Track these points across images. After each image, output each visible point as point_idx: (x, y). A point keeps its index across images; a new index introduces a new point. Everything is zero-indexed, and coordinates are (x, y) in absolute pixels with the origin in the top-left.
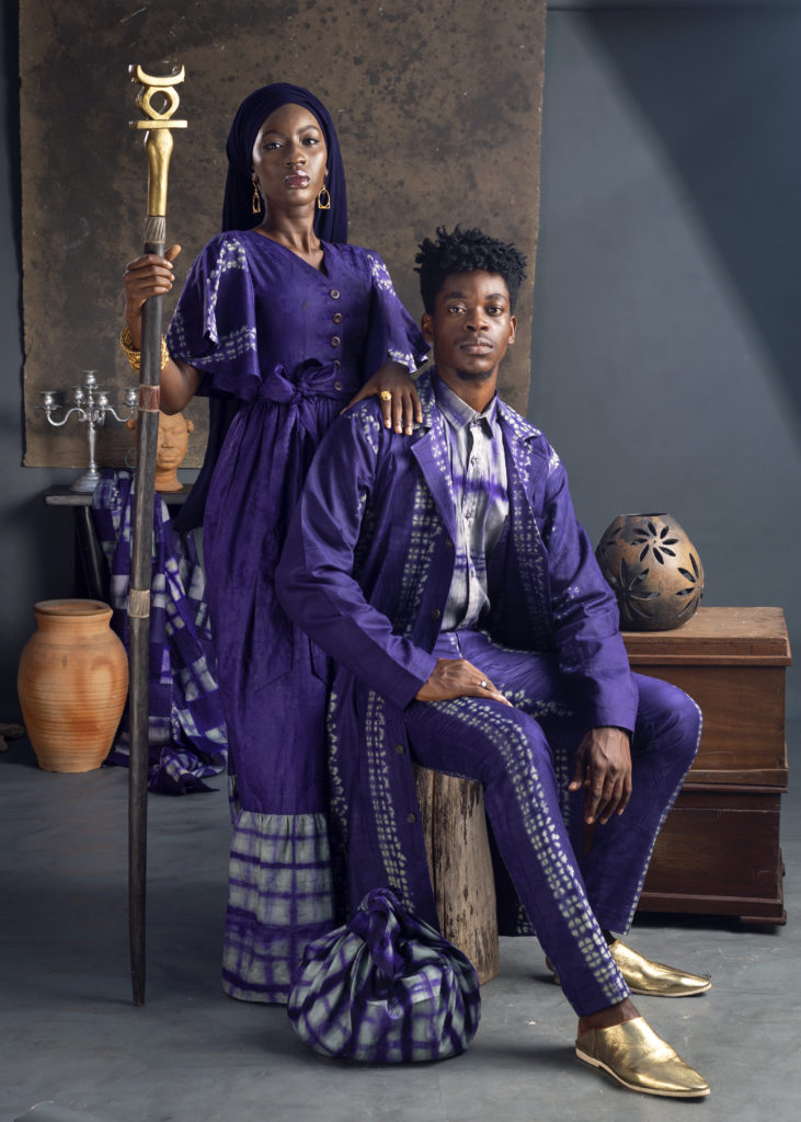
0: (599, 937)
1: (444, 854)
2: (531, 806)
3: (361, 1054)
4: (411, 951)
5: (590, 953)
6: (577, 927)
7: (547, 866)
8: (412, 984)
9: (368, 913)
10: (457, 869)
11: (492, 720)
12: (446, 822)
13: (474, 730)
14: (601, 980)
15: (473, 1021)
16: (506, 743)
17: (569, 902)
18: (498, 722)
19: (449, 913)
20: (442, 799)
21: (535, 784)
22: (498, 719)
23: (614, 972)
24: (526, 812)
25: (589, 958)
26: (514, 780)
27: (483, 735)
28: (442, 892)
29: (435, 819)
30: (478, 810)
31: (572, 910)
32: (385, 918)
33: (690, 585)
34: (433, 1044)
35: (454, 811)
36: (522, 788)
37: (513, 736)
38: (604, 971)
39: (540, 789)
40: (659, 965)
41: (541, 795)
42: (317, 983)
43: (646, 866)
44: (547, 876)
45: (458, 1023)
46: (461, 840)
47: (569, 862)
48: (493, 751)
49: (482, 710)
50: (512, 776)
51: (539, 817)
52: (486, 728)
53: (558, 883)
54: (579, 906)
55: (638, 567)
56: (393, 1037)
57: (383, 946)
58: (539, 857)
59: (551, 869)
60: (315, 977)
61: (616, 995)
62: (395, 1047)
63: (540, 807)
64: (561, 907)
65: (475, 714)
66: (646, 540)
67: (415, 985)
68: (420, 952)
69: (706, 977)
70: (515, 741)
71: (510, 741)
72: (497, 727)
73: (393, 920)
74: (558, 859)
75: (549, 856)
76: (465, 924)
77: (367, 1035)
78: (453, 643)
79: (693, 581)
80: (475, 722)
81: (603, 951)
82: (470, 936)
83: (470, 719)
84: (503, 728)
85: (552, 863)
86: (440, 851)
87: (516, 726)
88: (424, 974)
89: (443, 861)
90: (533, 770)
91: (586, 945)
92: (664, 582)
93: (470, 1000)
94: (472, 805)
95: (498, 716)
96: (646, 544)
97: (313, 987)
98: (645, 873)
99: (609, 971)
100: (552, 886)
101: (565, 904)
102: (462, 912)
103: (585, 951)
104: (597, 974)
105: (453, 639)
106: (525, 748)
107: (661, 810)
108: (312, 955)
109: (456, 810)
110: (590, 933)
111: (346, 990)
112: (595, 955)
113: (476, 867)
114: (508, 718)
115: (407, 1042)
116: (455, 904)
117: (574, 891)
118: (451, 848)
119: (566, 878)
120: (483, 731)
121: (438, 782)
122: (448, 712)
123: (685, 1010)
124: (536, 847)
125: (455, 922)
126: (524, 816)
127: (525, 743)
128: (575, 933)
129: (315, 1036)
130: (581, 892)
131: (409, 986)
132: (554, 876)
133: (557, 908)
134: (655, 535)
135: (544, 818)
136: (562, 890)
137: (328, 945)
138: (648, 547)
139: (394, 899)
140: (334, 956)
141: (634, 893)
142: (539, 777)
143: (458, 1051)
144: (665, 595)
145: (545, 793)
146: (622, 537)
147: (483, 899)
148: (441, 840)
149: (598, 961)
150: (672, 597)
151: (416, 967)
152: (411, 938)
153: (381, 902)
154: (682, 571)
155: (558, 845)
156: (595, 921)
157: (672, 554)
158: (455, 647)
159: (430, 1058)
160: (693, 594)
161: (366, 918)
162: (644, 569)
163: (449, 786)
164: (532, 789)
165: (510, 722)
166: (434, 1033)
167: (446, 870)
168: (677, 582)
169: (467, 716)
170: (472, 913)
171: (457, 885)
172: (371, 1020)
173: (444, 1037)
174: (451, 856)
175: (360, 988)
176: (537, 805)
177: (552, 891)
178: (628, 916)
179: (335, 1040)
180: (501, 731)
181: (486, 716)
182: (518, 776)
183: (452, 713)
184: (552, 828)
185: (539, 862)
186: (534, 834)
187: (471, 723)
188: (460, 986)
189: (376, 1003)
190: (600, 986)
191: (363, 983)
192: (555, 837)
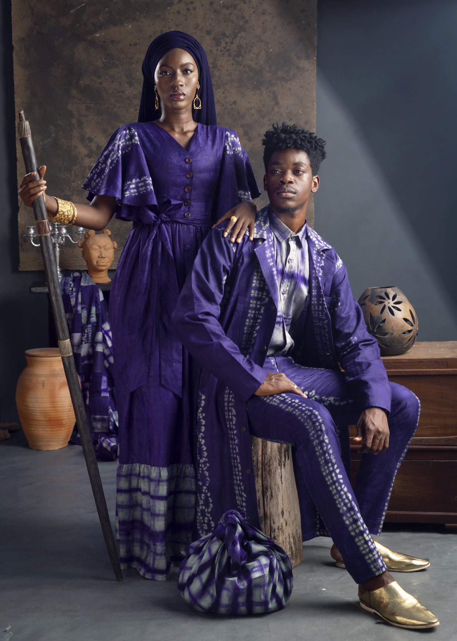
0: (368, 535)
1: (269, 490)
2: (325, 459)
3: (223, 610)
4: (250, 547)
5: (362, 545)
6: (354, 530)
7: (335, 494)
8: (252, 567)
9: (224, 525)
10: (277, 499)
11: (301, 407)
12: (270, 470)
13: (289, 413)
14: (369, 561)
15: (289, 588)
16: (309, 421)
17: (349, 515)
18: (304, 409)
19: (273, 525)
20: (268, 456)
21: (327, 445)
22: (304, 407)
23: (376, 556)
24: (322, 462)
25: (361, 548)
26: (315, 443)
27: (295, 417)
28: (268, 513)
29: (264, 469)
30: (289, 463)
31: (351, 520)
32: (236, 528)
33: (410, 328)
34: (266, 603)
35: (275, 464)
36: (319, 448)
37: (313, 417)
38: (371, 555)
39: (330, 448)
40: (399, 553)
41: (331, 452)
42: (195, 568)
43: (390, 494)
44: (336, 500)
45: (280, 590)
46: (279, 481)
47: (348, 491)
48: (301, 426)
49: (294, 402)
50: (313, 441)
51: (330, 465)
52: (297, 412)
53: (342, 504)
54: (355, 517)
55: (379, 318)
56: (242, 599)
57: (234, 544)
58: (331, 489)
59: (338, 496)
60: (194, 564)
61: (378, 570)
62: (243, 605)
63: (330, 459)
64: (344, 518)
65: (290, 404)
66: (384, 302)
67: (254, 568)
68: (256, 548)
69: (427, 560)
70: (314, 420)
71: (311, 420)
72: (303, 411)
73: (239, 529)
74: (342, 490)
75: (336, 488)
76: (283, 532)
77: (225, 598)
78: (273, 363)
79: (412, 326)
80: (290, 409)
81: (370, 543)
82: (286, 538)
83: (287, 407)
84: (307, 412)
85: (339, 492)
86: (267, 488)
87: (314, 411)
88: (259, 561)
89: (269, 494)
90: (326, 437)
91: (360, 541)
92: (395, 327)
93: (287, 576)
94: (285, 460)
95: (304, 405)
96: (383, 304)
97: (193, 570)
98: (389, 498)
99: (374, 556)
100: (339, 506)
101: (347, 517)
102: (280, 524)
103: (359, 544)
104: (367, 558)
105: (273, 361)
106: (320, 424)
107: (397, 461)
108: (191, 551)
109: (276, 464)
110: (362, 533)
111: (213, 572)
112: (365, 546)
113: (288, 497)
114: (310, 406)
115: (250, 603)
116: (276, 519)
117: (352, 508)
118: (273, 486)
119: (347, 501)
120: (295, 414)
121: (264, 446)
122: (274, 403)
123: (415, 580)
124: (329, 483)
125: (277, 530)
126: (321, 465)
127: (321, 421)
128: (353, 534)
129: (195, 599)
130: (356, 509)
131: (250, 568)
132: (340, 500)
133: (342, 518)
134: (389, 299)
135: (333, 466)
136: (345, 508)
137: (201, 545)
138: (385, 306)
139: (240, 516)
140: (205, 551)
141: (383, 510)
142: (329, 441)
143: (280, 607)
144: (396, 334)
145: (333, 451)
146: (369, 301)
147: (293, 517)
148: (267, 481)
149: (367, 550)
150: (400, 335)
151: (254, 557)
152: (251, 540)
153: (232, 518)
154: (406, 320)
155: (341, 481)
156: (365, 526)
157: (399, 310)
158: (274, 365)
159: (263, 611)
160: (412, 334)
161: (224, 528)
162: (383, 319)
163: (271, 449)
164: (325, 448)
165: (311, 408)
166: (266, 596)
167: (271, 499)
168: (403, 326)
169: (285, 406)
170: (286, 525)
171: (277, 508)
172: (228, 589)
173: (271, 599)
174: (273, 491)
175: (221, 570)
176: (328, 458)
177: (339, 509)
178: (379, 524)
179: (206, 602)
180: (306, 414)
181: (297, 405)
182: (317, 441)
183: (276, 404)
184: (338, 471)
185: (331, 492)
186: (327, 475)
187: (287, 410)
188: (280, 567)
189: (231, 579)
190: (369, 565)
191: (222, 567)
192: (340, 476)
